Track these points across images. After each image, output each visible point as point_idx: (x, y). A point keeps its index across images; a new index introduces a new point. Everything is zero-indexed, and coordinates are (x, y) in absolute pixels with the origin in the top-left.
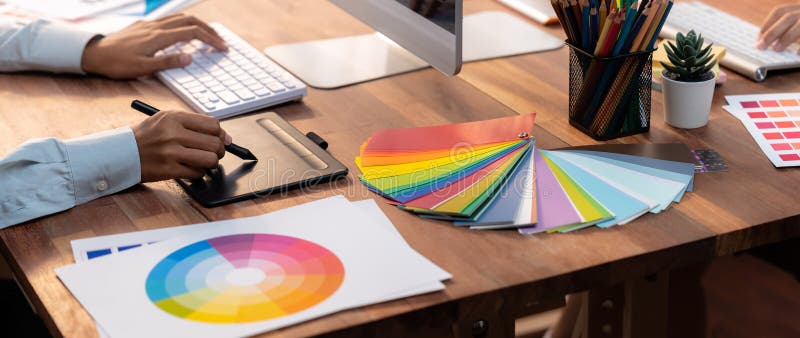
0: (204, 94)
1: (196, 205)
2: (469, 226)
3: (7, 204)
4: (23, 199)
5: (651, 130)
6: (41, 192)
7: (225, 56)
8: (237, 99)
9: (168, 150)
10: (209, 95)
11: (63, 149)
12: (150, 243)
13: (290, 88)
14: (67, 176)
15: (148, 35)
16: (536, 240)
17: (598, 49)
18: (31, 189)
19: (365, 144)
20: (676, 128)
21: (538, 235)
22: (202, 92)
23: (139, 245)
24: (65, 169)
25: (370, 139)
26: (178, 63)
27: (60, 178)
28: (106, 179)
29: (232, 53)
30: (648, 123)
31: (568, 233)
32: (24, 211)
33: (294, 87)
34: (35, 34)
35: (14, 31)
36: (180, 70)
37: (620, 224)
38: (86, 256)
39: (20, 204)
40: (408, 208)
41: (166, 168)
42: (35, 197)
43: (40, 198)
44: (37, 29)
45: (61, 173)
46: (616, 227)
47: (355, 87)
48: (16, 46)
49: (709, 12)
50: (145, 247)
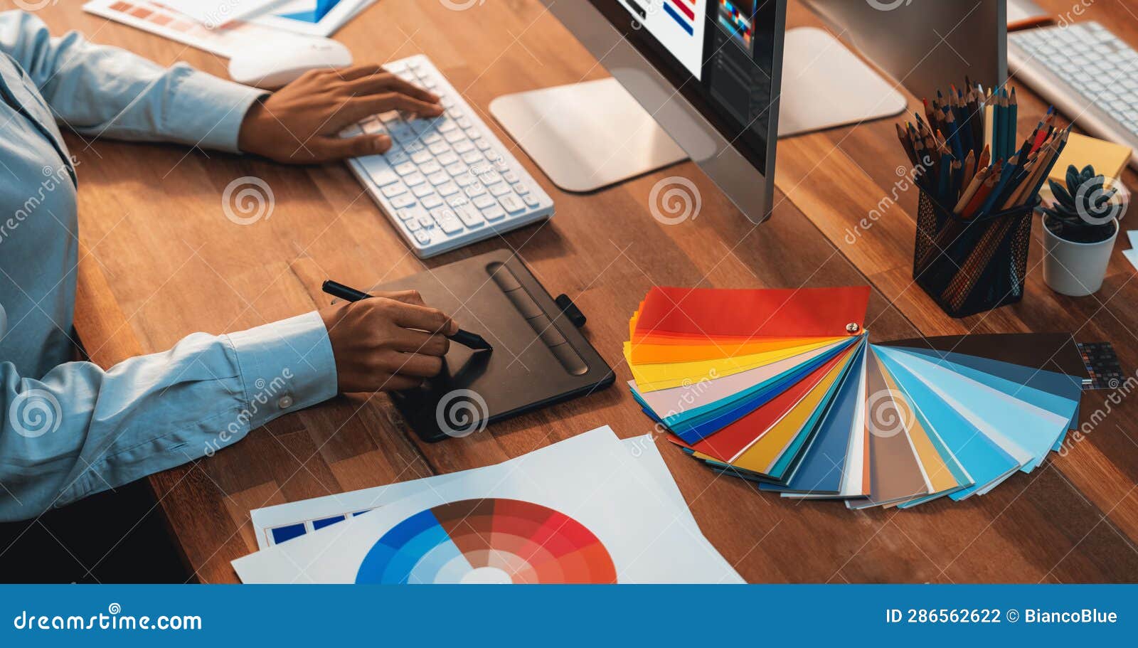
0: (413, 209)
1: (413, 435)
2: (780, 493)
3: (161, 441)
4: (182, 434)
5: (1026, 298)
6: (205, 422)
7: (436, 129)
8: (458, 225)
9: (377, 359)
10: (419, 213)
11: (233, 358)
12: (355, 515)
13: (531, 207)
14: (239, 397)
15: (330, 104)
16: (868, 521)
17: (960, 205)
18: (193, 420)
19: (635, 319)
20: (1057, 295)
21: (870, 512)
22: (408, 207)
23: (341, 518)
24: (237, 389)
25: (642, 304)
26: (373, 148)
27: (230, 400)
28: (290, 394)
29: (447, 126)
30: (1021, 286)
31: (910, 510)
32: (182, 449)
33: (537, 205)
34: (172, 94)
35: (140, 85)
36: (377, 157)
37: (979, 494)
38: (272, 539)
39: (177, 439)
40: (697, 454)
41: (373, 379)
42: (197, 428)
43: (205, 429)
44: (174, 84)
45: (231, 393)
46: (975, 500)
47: (618, 188)
48: (146, 111)
49: (1108, 44)
50: (350, 520)
